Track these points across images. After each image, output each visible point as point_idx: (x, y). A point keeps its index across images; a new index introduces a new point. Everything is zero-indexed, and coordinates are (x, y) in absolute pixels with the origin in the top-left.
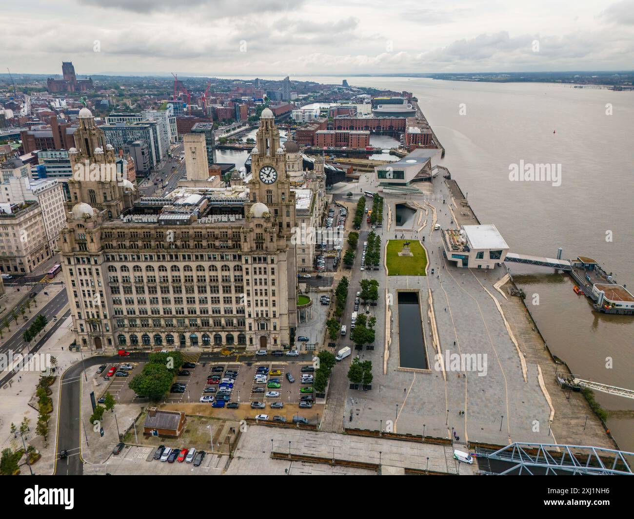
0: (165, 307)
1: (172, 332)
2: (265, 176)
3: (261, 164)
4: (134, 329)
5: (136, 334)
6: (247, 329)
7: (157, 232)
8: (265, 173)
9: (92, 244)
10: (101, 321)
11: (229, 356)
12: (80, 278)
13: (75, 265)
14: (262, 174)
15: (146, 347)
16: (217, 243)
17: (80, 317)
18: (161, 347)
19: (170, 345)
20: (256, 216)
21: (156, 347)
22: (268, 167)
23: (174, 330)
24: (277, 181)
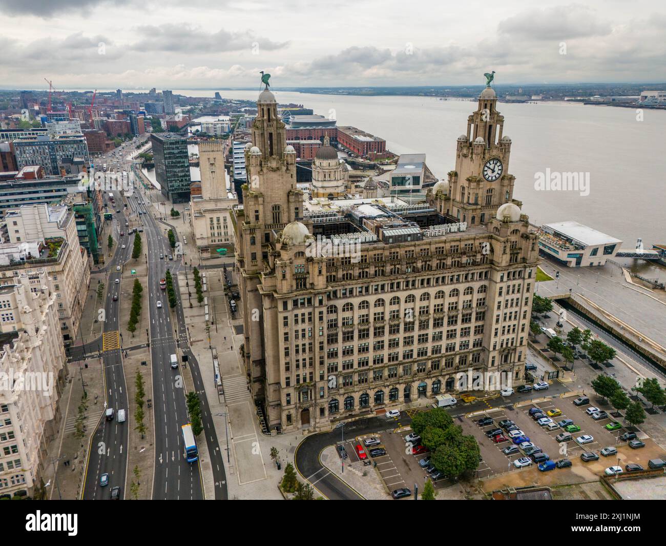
0: (391, 351)
1: (399, 383)
2: (489, 172)
3: (487, 156)
4: (350, 388)
5: (353, 395)
6: (490, 365)
7: (390, 253)
8: (489, 168)
9: (320, 278)
10: (315, 386)
11: (473, 403)
12: (295, 328)
13: (293, 310)
14: (486, 169)
15: (364, 410)
16: (464, 259)
17: (288, 384)
18: (383, 406)
19: (394, 401)
20: (514, 220)
21: (377, 408)
22: (494, 159)
23: (400, 381)
24: (501, 177)
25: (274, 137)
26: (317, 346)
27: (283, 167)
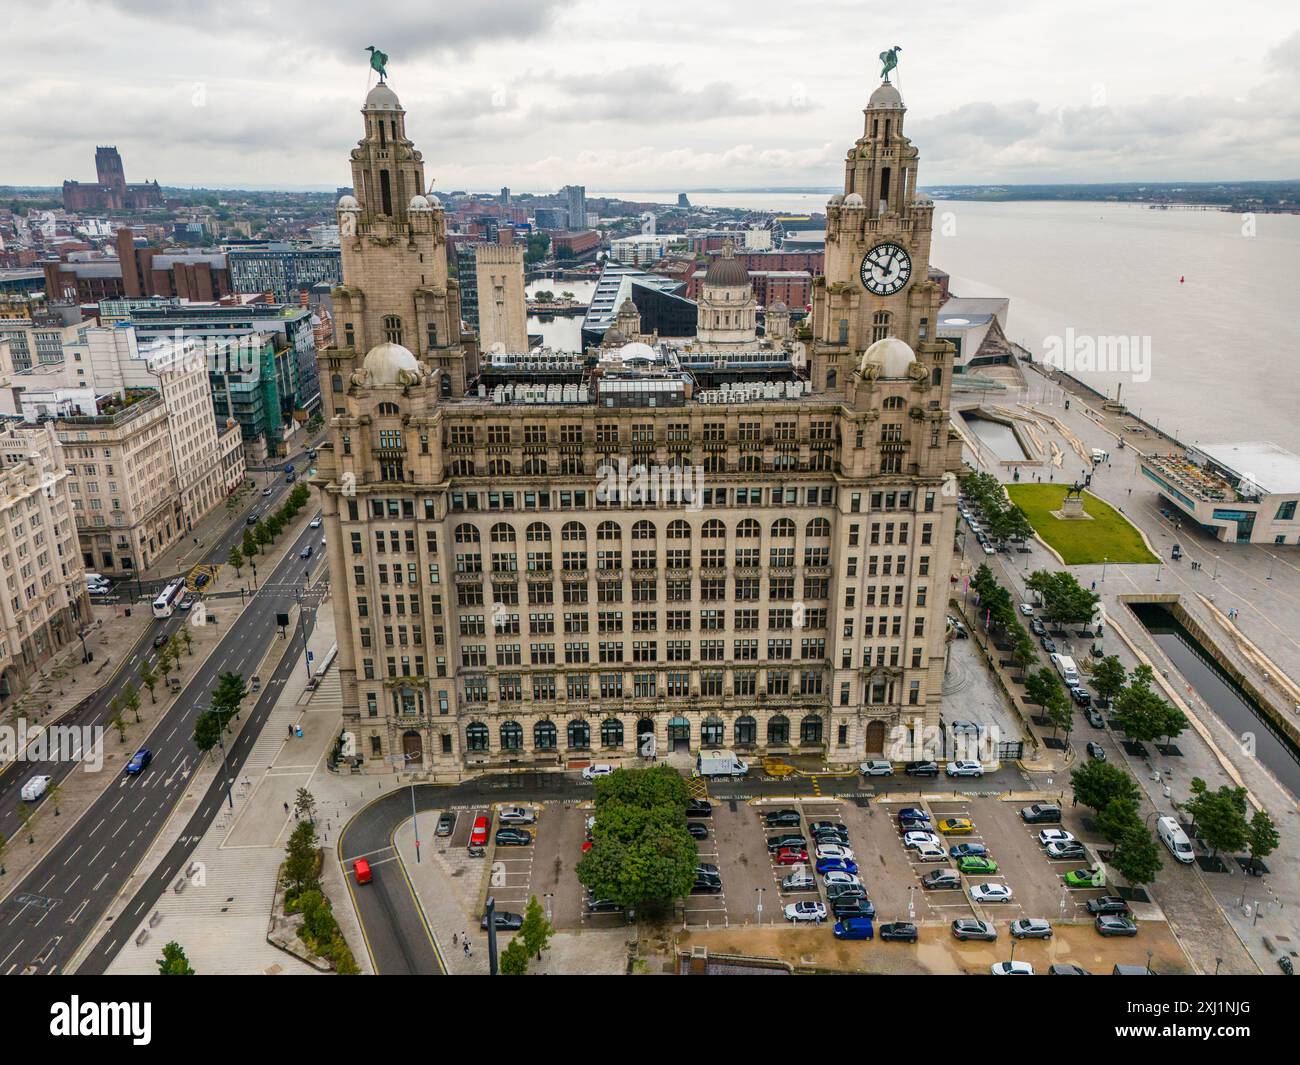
0: (604, 639)
1: (622, 711)
2: (877, 274)
3: (870, 237)
4: (513, 705)
5: (518, 719)
6: (836, 700)
7: (599, 427)
8: (877, 265)
9: (425, 460)
10: (427, 685)
11: (786, 779)
12: (378, 560)
13: (370, 521)
14: (868, 265)
15: (544, 756)
16: (769, 456)
17: (370, 675)
18: (587, 755)
19: (613, 749)
20: (889, 373)
21: (572, 755)
22: (887, 244)
23: (626, 707)
24: (908, 285)
25: (392, 179)
26: (427, 605)
27: (402, 238)
